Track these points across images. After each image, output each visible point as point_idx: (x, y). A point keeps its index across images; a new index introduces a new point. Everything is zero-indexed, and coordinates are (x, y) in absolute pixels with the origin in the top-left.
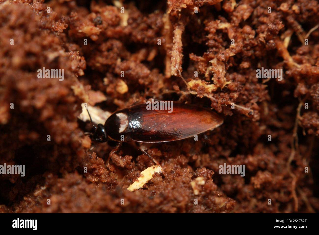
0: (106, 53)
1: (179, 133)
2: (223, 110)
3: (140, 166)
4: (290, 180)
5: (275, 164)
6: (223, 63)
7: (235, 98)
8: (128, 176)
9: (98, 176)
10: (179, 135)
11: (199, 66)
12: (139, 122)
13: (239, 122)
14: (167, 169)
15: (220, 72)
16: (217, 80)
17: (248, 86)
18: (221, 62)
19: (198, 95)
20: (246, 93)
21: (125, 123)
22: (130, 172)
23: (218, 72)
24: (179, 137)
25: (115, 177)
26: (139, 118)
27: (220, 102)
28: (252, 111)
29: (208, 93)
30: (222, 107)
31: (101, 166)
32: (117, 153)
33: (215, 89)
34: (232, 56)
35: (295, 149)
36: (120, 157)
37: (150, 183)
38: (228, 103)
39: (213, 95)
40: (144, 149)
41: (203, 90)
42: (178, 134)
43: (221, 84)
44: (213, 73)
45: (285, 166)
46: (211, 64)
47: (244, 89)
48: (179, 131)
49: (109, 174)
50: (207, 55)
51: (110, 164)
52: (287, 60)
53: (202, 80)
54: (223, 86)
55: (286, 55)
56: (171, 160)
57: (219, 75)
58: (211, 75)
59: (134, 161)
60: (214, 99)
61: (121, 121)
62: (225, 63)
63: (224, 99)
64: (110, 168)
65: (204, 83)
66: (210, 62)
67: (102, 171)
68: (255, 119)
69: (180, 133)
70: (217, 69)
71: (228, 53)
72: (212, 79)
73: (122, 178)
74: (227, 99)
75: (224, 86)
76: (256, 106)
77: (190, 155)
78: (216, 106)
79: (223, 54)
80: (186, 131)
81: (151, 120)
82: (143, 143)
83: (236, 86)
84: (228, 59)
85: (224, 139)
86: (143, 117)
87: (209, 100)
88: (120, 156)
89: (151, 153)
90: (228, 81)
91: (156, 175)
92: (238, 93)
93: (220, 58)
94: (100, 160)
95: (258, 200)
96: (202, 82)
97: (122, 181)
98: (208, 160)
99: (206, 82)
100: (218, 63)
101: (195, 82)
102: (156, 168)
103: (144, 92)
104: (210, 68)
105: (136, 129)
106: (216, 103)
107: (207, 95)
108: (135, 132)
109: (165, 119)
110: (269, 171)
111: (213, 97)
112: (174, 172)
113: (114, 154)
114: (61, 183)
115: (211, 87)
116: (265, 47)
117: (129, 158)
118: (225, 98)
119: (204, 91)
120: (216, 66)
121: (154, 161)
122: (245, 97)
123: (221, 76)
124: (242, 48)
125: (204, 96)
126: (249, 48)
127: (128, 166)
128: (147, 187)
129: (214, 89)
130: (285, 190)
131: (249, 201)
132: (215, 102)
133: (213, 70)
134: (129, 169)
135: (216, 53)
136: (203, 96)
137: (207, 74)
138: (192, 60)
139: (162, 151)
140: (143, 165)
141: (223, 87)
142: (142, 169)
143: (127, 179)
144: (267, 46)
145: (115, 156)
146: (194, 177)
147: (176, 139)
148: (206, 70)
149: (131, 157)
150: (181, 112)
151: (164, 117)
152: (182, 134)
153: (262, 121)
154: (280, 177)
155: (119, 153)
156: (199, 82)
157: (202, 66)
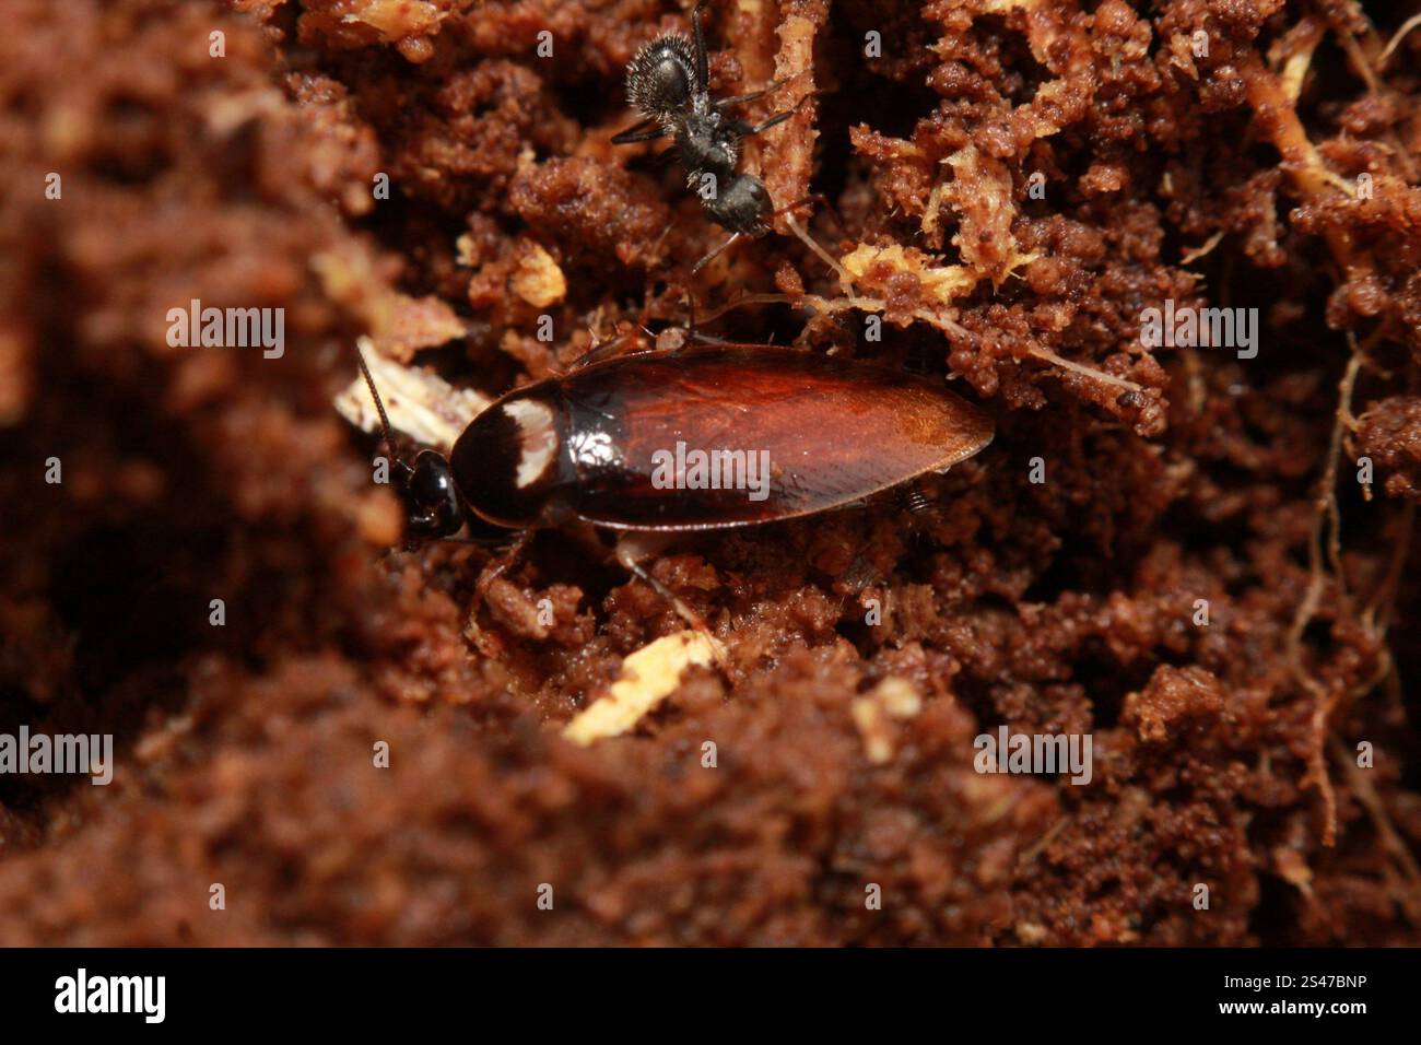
0: (467, 121)
1: (792, 484)
2: (1001, 382)
3: (618, 632)
4: (1301, 707)
5: (1231, 632)
6: (1003, 167)
7: (1057, 328)
8: (563, 677)
9: (430, 673)
10: (791, 494)
11: (893, 180)
12: (606, 438)
13: (1075, 441)
14: (741, 650)
15: (990, 210)
16: (975, 245)
17: (1115, 274)
18: (994, 165)
19: (891, 316)
20: (1107, 306)
21: (545, 443)
22: (575, 659)
23: (979, 209)
24: (791, 502)
25: (506, 683)
26: (611, 417)
27: (988, 349)
28: (1136, 388)
29: (935, 306)
30: (997, 367)
31: (444, 632)
32: (512, 577)
33: (967, 288)
34: (1047, 138)
35: (1328, 567)
36: (527, 591)
37: (665, 712)
38: (1027, 348)
39: (955, 313)
40: (633, 558)
41: (913, 291)
42: (786, 492)
43: (992, 265)
44: (958, 215)
45: (1279, 645)
46: (950, 174)
47: (1097, 288)
48: (792, 475)
49: (477, 668)
50: (932, 131)
51: (483, 628)
52: (1296, 158)
53: (905, 245)
54: (1001, 273)
55: (1292, 136)
56: (760, 608)
57: (984, 222)
58: (950, 224)
59: (589, 610)
60: (963, 332)
61: (526, 433)
62: (1014, 167)
63: (1008, 334)
64: (481, 642)
65: (918, 261)
66: (943, 161)
67: (446, 653)
68: (1146, 425)
69: (797, 488)
70: (976, 193)
71: (1025, 122)
72: (955, 240)
73: (535, 688)
74: (1019, 331)
75: (1007, 271)
76: (1150, 366)
77: (847, 588)
78: (971, 365)
79: (1004, 127)
80: (825, 477)
81: (665, 426)
82: (630, 532)
83: (1064, 275)
84: (1025, 151)
85: (1001, 517)
86: (628, 413)
87: (940, 335)
88: (529, 586)
89: (672, 573)
90: (1024, 250)
91: (691, 673)
92: (1070, 306)
93: (990, 144)
94: (440, 604)
95: (1157, 798)
96: (905, 257)
97: (538, 702)
98: (930, 610)
99: (924, 257)
100: (979, 167)
101: (875, 257)
102: (691, 645)
103: (640, 303)
104: (946, 190)
105: (595, 468)
106: (972, 351)
107: (930, 317)
108: (591, 483)
109: (727, 425)
110: (1207, 667)
111: (959, 322)
112: (776, 663)
113: (497, 583)
114: (262, 700)
115: (948, 280)
116: (1196, 98)
117: (565, 596)
118: (1013, 328)
119: (918, 294)
120: (972, 181)
121: (682, 609)
122: (1100, 326)
123: (995, 227)
124: (1091, 100)
125: (915, 318)
126: (1122, 99)
127: (563, 635)
128: (652, 727)
129: (960, 288)
130: (1279, 752)
131: (1115, 800)
132: (966, 347)
133: (958, 201)
134: (569, 645)
135: (972, 121)
136: (911, 321)
137: (929, 221)
138: (864, 154)
139: (721, 569)
140: (632, 627)
141: (1002, 280)
142: (627, 647)
143: (558, 693)
144: (1204, 92)
145: (502, 591)
146: (867, 685)
147: (778, 513)
148: (926, 200)
149: (577, 593)
150: (803, 392)
151: (721, 415)
152: (807, 490)
153: (1175, 437)
154: (1259, 695)
155: (523, 576)
156: (894, 254)
157: (909, 182)
